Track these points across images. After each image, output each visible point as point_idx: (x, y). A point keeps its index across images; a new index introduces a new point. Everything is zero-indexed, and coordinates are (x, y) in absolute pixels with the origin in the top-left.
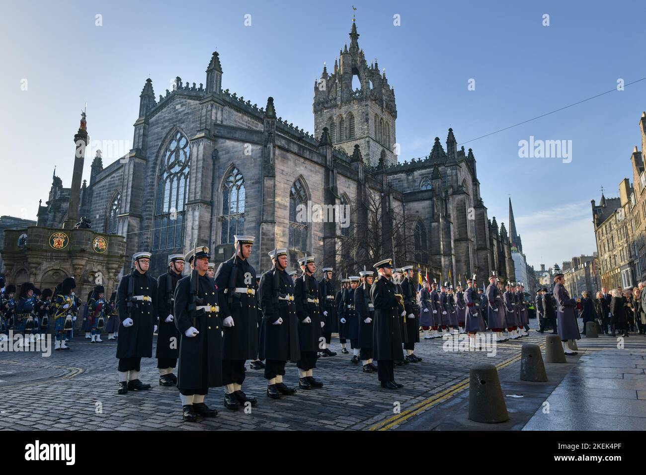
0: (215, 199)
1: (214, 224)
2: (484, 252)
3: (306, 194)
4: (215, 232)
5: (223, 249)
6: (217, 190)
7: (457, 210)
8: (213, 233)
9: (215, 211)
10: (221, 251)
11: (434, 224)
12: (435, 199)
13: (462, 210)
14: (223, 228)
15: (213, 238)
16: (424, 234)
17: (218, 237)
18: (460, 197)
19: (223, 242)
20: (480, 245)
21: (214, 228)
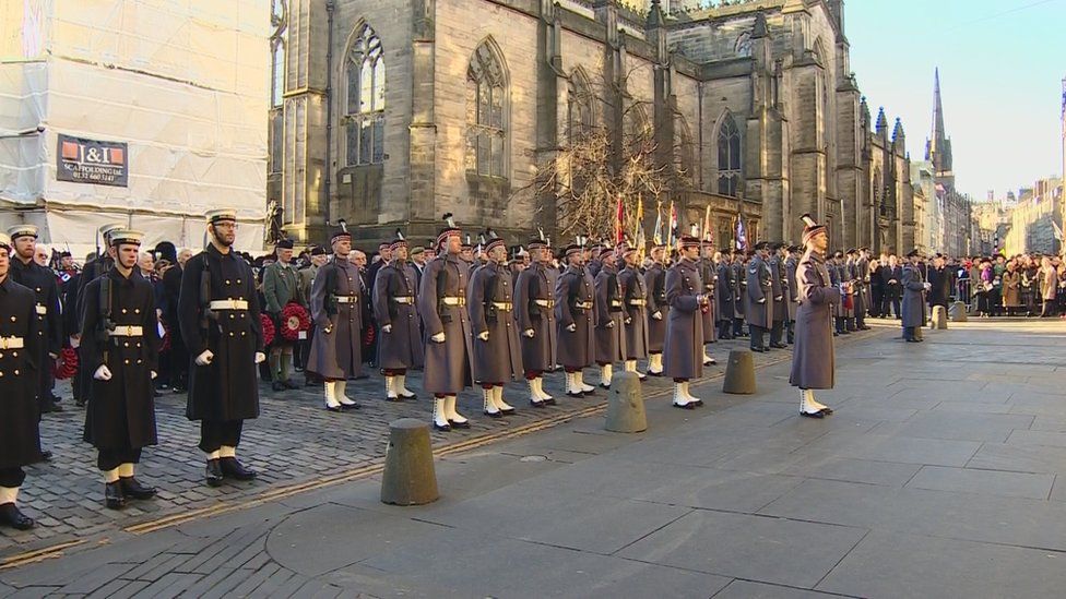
0: (334, 85)
1: (334, 132)
2: (851, 173)
3: (500, 72)
4: (335, 144)
5: (349, 176)
6: (338, 70)
7: (801, 96)
8: (333, 146)
9: (335, 106)
10: (347, 179)
11: (752, 123)
12: (755, 75)
13: (808, 95)
14: (349, 137)
15: (333, 155)
16: (735, 142)
17: (341, 154)
18: (806, 71)
19: (350, 163)
20: (842, 160)
21: (334, 138)
